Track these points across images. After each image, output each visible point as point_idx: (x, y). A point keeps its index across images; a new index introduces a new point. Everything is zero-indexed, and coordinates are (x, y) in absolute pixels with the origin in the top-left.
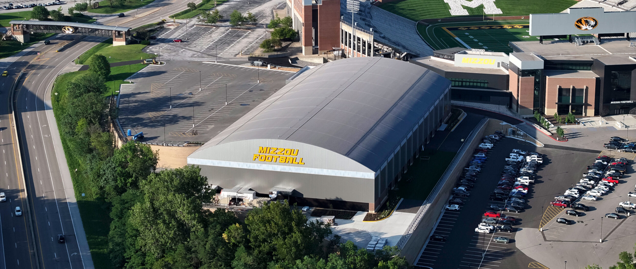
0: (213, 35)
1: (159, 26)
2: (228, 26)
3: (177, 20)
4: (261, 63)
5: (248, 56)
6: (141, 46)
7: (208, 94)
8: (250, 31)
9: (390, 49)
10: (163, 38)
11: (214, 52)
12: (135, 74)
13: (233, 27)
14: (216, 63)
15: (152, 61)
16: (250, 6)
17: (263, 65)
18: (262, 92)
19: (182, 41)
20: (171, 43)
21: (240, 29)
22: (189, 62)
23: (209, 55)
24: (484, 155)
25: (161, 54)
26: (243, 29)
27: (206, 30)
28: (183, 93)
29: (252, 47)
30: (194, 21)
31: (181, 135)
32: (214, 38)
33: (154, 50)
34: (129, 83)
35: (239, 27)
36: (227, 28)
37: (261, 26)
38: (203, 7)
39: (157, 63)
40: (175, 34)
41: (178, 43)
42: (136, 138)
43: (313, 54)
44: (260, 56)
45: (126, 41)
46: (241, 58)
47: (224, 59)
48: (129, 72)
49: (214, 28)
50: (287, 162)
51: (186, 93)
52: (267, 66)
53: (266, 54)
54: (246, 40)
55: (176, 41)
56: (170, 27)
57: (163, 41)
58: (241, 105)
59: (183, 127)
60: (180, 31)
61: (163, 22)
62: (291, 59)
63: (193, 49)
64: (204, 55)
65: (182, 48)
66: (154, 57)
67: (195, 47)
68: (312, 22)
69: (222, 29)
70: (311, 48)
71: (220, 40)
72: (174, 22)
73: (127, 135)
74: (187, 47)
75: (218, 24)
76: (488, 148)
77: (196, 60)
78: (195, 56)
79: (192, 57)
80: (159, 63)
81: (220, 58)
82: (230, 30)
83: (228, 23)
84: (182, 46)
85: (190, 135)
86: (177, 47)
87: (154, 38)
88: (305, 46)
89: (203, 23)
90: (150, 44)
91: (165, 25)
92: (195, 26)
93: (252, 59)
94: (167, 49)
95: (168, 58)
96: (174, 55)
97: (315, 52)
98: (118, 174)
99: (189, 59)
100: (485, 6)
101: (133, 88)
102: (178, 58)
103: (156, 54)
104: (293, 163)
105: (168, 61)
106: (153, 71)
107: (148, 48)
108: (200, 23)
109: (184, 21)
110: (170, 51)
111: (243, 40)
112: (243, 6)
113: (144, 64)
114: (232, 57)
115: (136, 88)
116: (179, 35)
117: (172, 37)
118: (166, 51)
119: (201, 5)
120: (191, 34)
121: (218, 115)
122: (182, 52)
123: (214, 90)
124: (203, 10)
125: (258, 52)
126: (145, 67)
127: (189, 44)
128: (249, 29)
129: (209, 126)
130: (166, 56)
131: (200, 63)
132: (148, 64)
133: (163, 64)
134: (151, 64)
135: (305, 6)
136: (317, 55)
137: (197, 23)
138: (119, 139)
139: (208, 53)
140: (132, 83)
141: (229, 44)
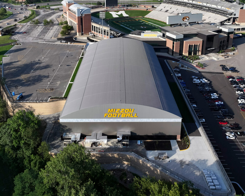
0: (38, 30)
1: (14, 27)
2: (43, 25)
3: (21, 24)
4: (65, 41)
5: (56, 38)
6: (8, 36)
7: (47, 60)
8: (52, 27)
9: (115, 32)
10: (17, 32)
11: (41, 37)
12: (8, 51)
13: (45, 25)
14: (45, 42)
15: (15, 44)
16: (47, 17)
17: (66, 42)
18: (73, 57)
19: (26, 33)
20: (21, 34)
21: (47, 26)
22: (33, 43)
23: (40, 39)
24: (183, 81)
25: (18, 39)
26: (49, 26)
27: (34, 27)
28: (35, 60)
29: (56, 34)
30: (28, 24)
31: (44, 91)
32: (39, 31)
33: (14, 37)
34: (6, 56)
35: (47, 25)
36: (42, 26)
37: (55, 25)
38: (30, 18)
39: (18, 44)
40: (22, 30)
41: (24, 34)
42: (18, 98)
43: (82, 35)
44: (61, 38)
45: (1, 34)
46: (54, 39)
47: (47, 40)
48: (6, 50)
49: (37, 26)
50: (126, 116)
51: (37, 60)
52: (68, 43)
53: (63, 36)
54: (52, 31)
55: (24, 33)
56: (19, 27)
57: (18, 33)
58: (67, 66)
59: (43, 85)
60: (24, 28)
61: (16, 25)
62: (74, 38)
63: (32, 36)
64: (38, 39)
65: (27, 36)
66: (16, 41)
67: (32, 35)
68: (80, 23)
69: (40, 27)
70: (81, 33)
71: (42, 31)
72: (20, 25)
73: (13, 95)
74: (29, 36)
75: (39, 25)
76: (180, 76)
77: (35, 41)
78: (34, 39)
79: (33, 40)
80: (19, 44)
81: (45, 40)
82: (44, 27)
83: (42, 24)
84: (27, 35)
85: (49, 90)
86: (25, 35)
87: (13, 32)
88: (79, 32)
89: (33, 25)
90: (12, 35)
91: (17, 26)
92: (29, 26)
93: (59, 39)
94: (21, 37)
95: (22, 41)
96: (25, 40)
97: (82, 34)
98: (13, 138)
99: (32, 41)
100: (123, 14)
101: (9, 59)
102: (27, 41)
103: (16, 40)
104: (130, 117)
105: (23, 43)
106: (17, 49)
107: (12, 37)
108: (31, 24)
109: (25, 24)
110: (22, 38)
111: (51, 31)
112: (44, 17)
113: (12, 45)
114: (50, 39)
115: (11, 59)
116: (24, 30)
117: (21, 31)
118: (20, 38)
119: (29, 17)
120: (29, 30)
121: (59, 73)
122: (28, 38)
123: (50, 57)
124: (30, 19)
125: (60, 36)
126: (13, 47)
127: (29, 34)
128: (51, 26)
129: (57, 82)
130: (21, 40)
131: (38, 43)
132: (14, 45)
133: (21, 44)
134: (15, 45)
135: (78, 17)
136: (83, 36)
137: (30, 25)
138: (8, 99)
139: (39, 37)
140: (8, 56)
141: (46, 33)
